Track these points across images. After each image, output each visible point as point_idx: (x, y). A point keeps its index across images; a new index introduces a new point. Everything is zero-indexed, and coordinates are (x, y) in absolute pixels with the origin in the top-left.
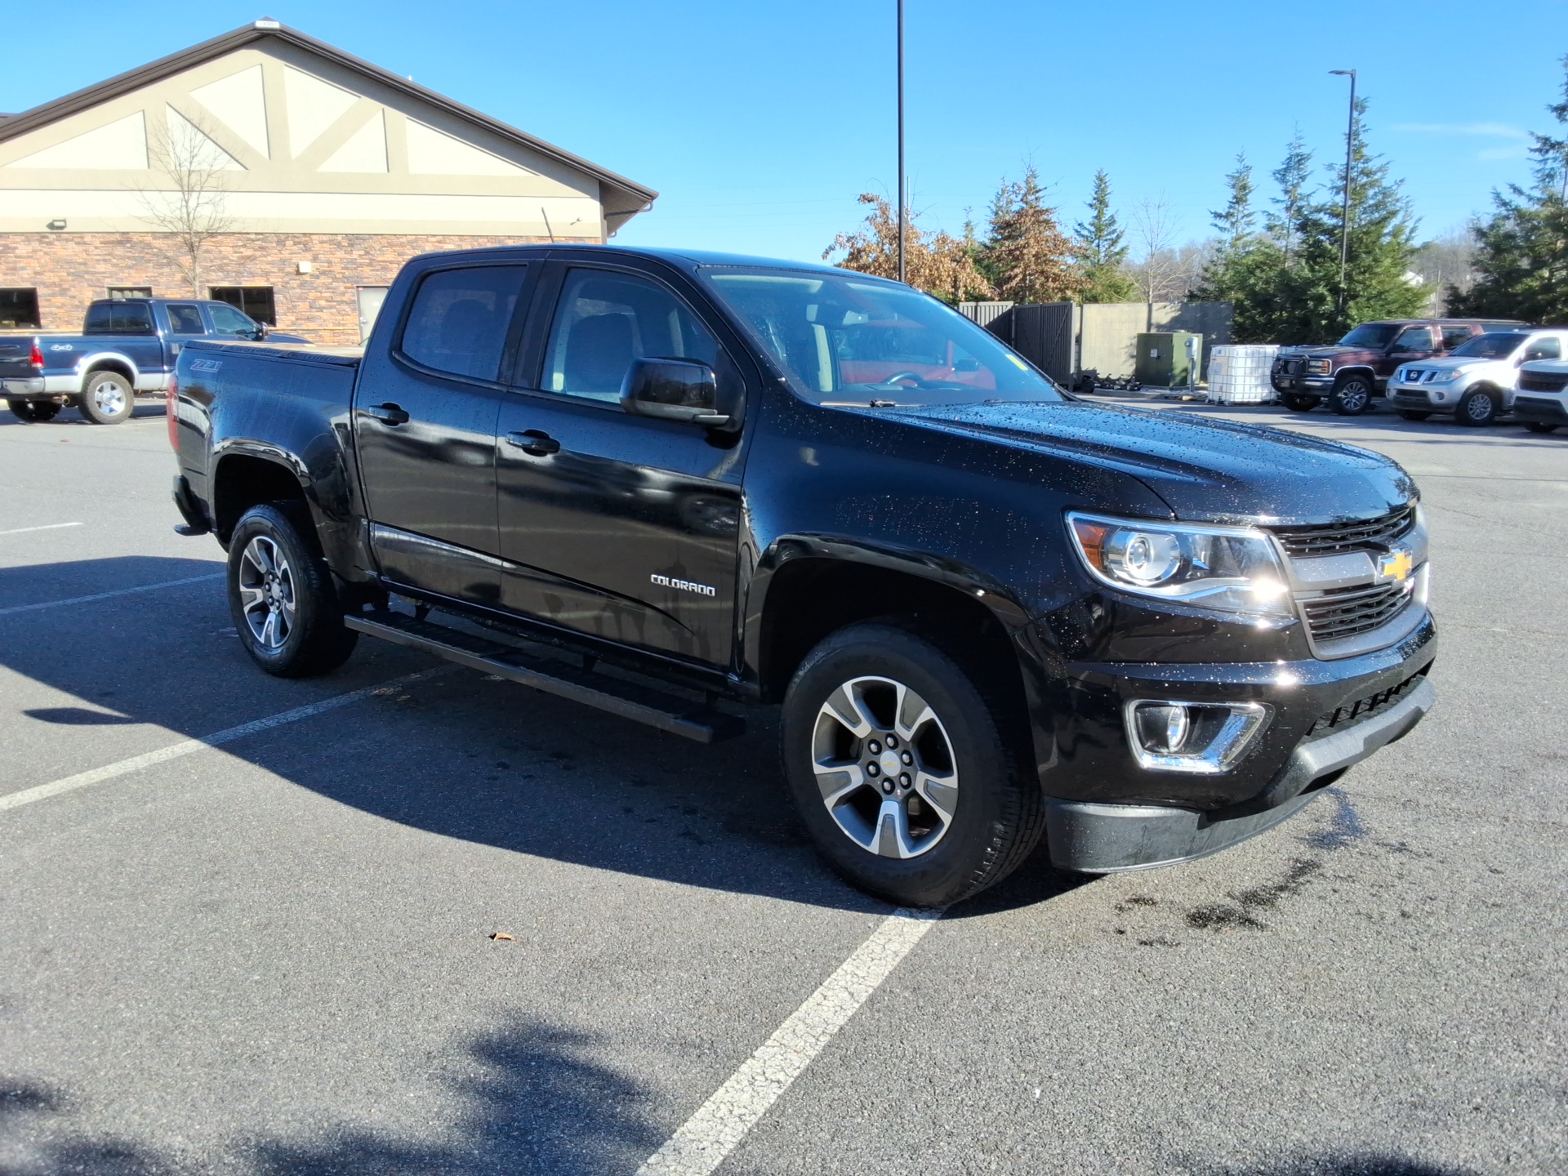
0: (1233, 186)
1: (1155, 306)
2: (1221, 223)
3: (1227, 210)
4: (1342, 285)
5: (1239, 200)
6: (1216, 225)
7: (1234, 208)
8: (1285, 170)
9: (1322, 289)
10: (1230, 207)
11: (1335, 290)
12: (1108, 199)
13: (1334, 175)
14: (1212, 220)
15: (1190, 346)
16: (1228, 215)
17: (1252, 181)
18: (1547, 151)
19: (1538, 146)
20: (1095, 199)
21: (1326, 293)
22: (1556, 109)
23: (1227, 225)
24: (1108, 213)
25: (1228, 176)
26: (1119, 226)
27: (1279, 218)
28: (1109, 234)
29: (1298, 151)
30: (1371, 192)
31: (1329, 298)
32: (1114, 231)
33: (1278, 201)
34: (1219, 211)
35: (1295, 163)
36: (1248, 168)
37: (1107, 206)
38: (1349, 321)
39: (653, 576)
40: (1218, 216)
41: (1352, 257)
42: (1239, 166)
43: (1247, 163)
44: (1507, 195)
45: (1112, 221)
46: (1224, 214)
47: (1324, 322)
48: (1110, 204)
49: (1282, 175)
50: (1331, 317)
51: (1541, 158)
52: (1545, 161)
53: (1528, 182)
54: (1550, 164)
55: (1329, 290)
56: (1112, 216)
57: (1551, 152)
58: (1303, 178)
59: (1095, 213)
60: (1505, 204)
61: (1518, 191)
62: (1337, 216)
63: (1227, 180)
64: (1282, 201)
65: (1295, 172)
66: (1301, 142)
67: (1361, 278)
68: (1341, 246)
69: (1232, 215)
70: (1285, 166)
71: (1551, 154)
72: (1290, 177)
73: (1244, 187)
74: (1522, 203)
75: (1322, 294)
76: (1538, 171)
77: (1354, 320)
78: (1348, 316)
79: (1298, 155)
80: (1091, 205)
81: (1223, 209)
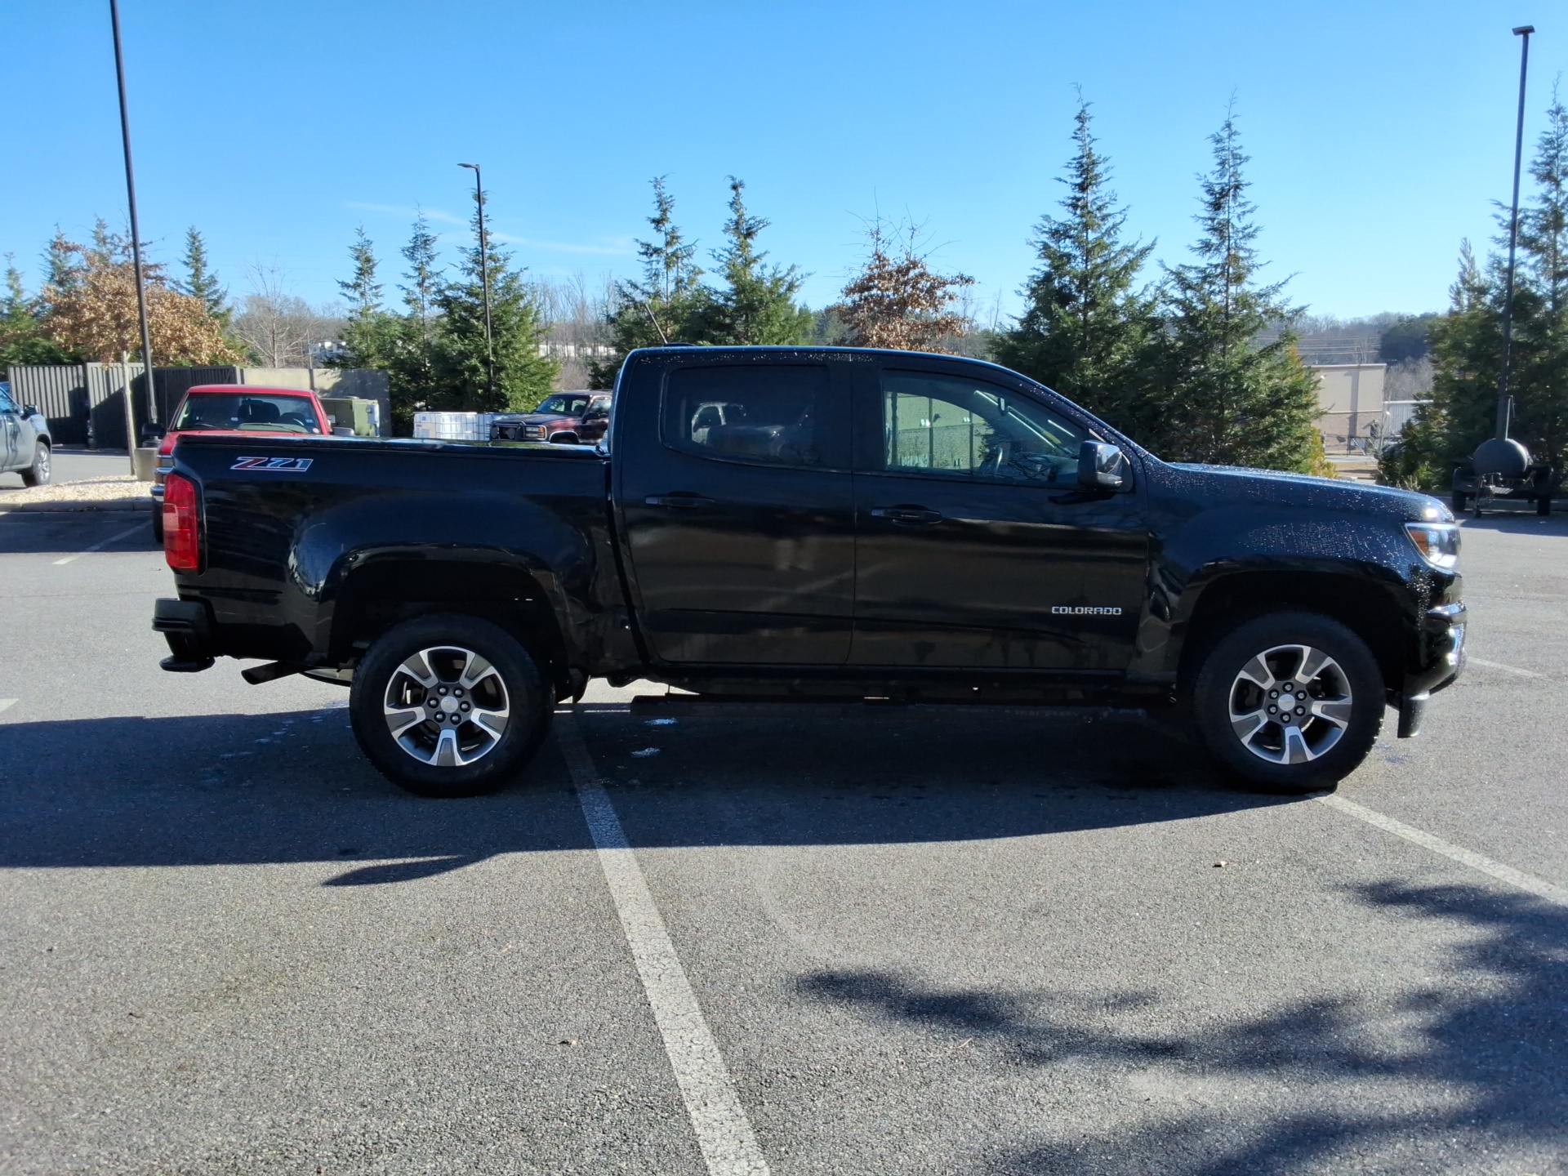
0: (357, 258)
1: (316, 372)
2: (350, 292)
3: (354, 281)
4: (491, 358)
5: (362, 272)
6: (345, 295)
7: (361, 279)
8: (413, 248)
9: (474, 361)
10: (358, 278)
11: (485, 362)
12: (204, 257)
13: (464, 257)
14: (340, 290)
15: (372, 412)
16: (356, 286)
17: (375, 253)
18: (651, 255)
19: (643, 250)
20: (189, 257)
21: (479, 365)
22: (654, 221)
23: (357, 295)
24: (206, 273)
25: (351, 248)
26: (221, 286)
27: (414, 293)
28: (211, 294)
29: (423, 232)
30: (500, 276)
31: (482, 370)
32: (215, 292)
33: (409, 277)
34: (346, 281)
35: (420, 245)
36: (369, 242)
37: (205, 265)
38: (503, 391)
39: (1053, 608)
40: (345, 285)
41: (496, 334)
42: (360, 240)
43: (367, 236)
44: (628, 290)
45: (213, 281)
46: (351, 284)
47: (480, 391)
48: (208, 263)
49: (411, 253)
50: (486, 386)
51: (647, 260)
52: (650, 263)
53: (640, 278)
54: (655, 266)
55: (480, 362)
56: (212, 276)
57: (654, 255)
58: (431, 258)
59: (192, 271)
60: (626, 295)
61: (635, 286)
62: (476, 295)
63: (351, 252)
64: (413, 277)
65: (423, 251)
66: (425, 224)
67: (504, 352)
68: (486, 324)
69: (359, 285)
70: (412, 245)
71: (654, 257)
72: (418, 255)
73: (368, 260)
74: (638, 296)
75: (475, 366)
76: (648, 270)
77: (507, 390)
78: (500, 386)
79: (423, 236)
80: (186, 264)
81: (351, 279)
